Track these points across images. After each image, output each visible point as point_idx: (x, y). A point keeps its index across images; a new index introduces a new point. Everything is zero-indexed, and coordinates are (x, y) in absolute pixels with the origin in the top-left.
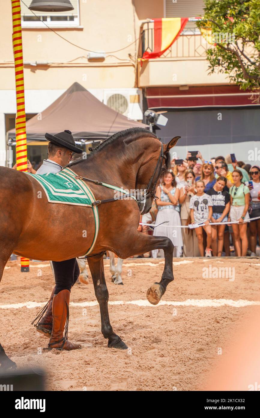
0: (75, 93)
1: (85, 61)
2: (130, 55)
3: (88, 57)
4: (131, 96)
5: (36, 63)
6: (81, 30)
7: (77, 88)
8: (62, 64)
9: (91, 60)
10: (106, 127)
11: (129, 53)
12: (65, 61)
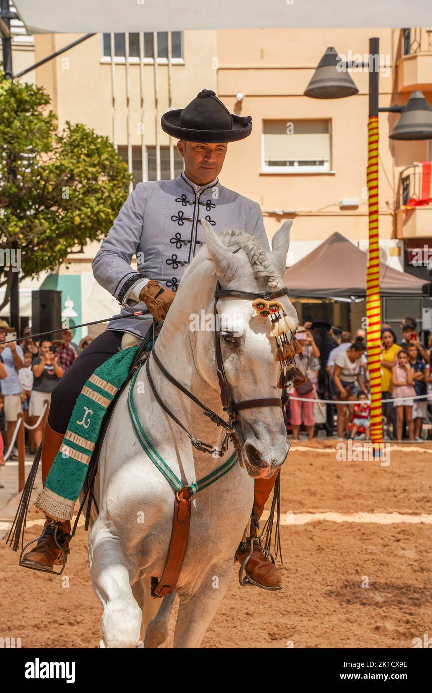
0: (336, 244)
1: (337, 210)
2: (387, 203)
3: (341, 205)
4: (390, 249)
5: (283, 212)
6: (333, 175)
7: (337, 238)
8: (311, 212)
9: (343, 208)
10: (386, 283)
11: (387, 200)
12: (314, 210)
